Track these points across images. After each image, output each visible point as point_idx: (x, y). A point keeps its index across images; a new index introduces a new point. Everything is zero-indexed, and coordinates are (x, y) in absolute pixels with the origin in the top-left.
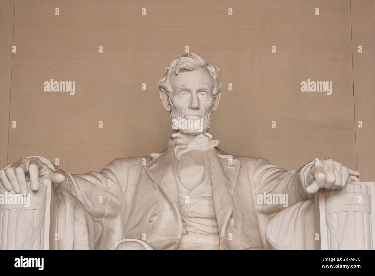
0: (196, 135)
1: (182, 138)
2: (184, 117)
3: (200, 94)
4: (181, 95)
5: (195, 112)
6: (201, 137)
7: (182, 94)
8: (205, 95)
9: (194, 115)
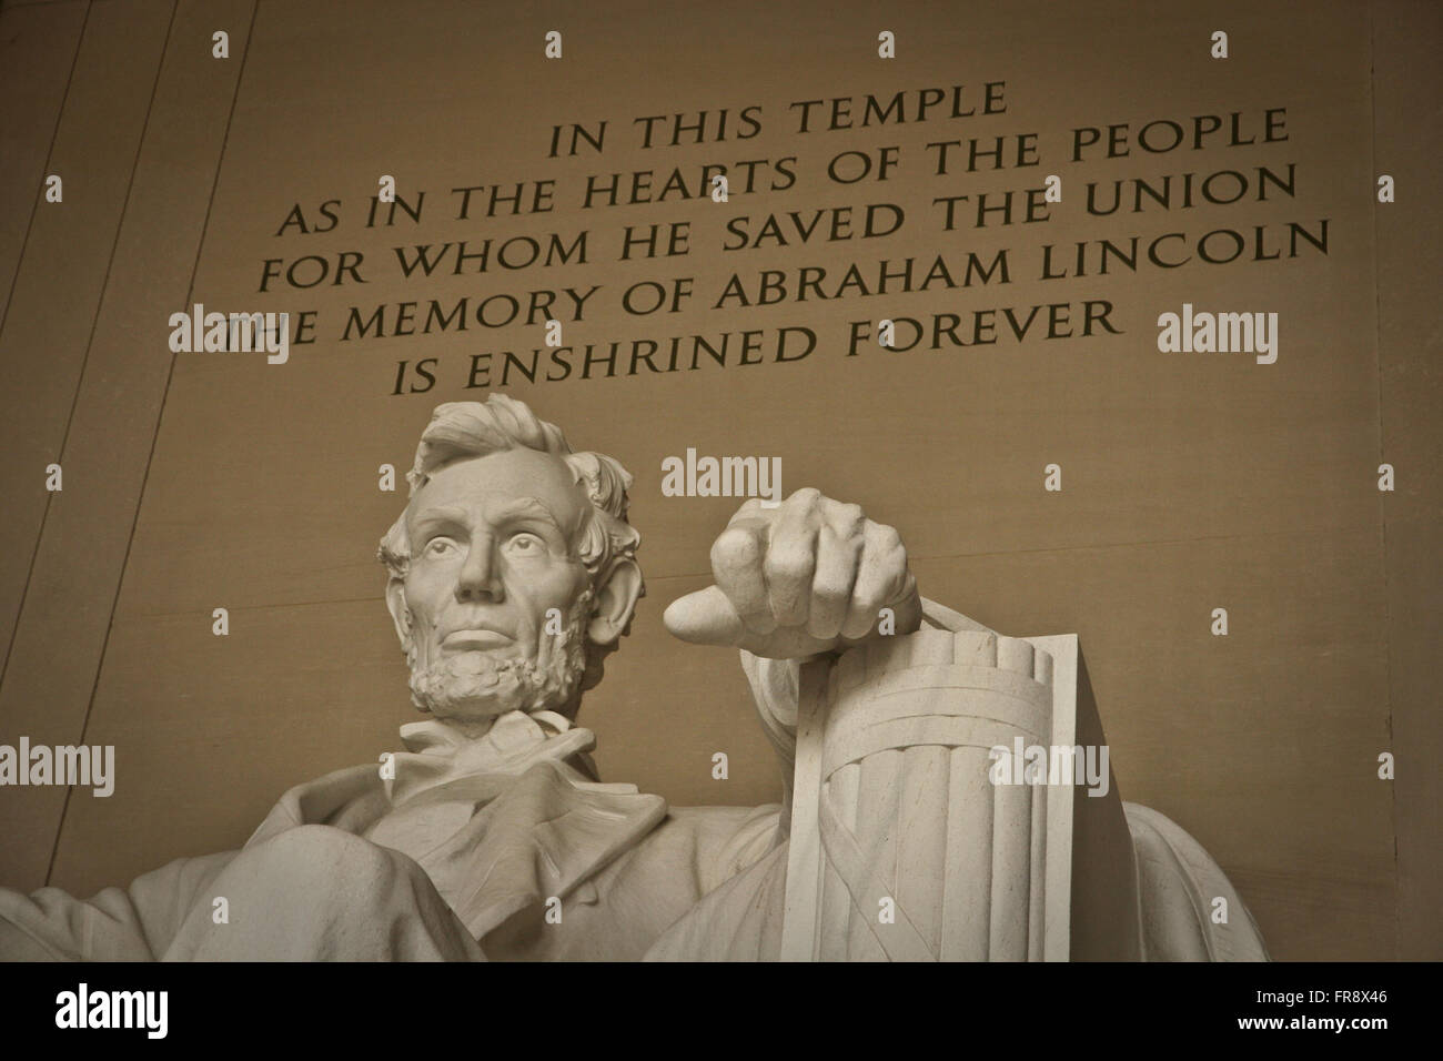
0: (495, 719)
1: (443, 743)
2: (440, 643)
3: (512, 546)
4: (433, 552)
5: (482, 613)
6: (512, 724)
7: (434, 547)
8: (532, 546)
9: (476, 622)
